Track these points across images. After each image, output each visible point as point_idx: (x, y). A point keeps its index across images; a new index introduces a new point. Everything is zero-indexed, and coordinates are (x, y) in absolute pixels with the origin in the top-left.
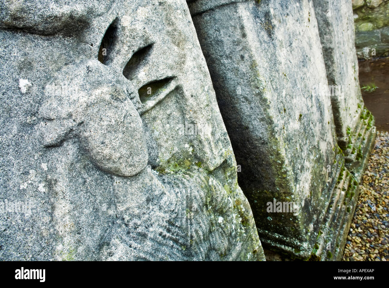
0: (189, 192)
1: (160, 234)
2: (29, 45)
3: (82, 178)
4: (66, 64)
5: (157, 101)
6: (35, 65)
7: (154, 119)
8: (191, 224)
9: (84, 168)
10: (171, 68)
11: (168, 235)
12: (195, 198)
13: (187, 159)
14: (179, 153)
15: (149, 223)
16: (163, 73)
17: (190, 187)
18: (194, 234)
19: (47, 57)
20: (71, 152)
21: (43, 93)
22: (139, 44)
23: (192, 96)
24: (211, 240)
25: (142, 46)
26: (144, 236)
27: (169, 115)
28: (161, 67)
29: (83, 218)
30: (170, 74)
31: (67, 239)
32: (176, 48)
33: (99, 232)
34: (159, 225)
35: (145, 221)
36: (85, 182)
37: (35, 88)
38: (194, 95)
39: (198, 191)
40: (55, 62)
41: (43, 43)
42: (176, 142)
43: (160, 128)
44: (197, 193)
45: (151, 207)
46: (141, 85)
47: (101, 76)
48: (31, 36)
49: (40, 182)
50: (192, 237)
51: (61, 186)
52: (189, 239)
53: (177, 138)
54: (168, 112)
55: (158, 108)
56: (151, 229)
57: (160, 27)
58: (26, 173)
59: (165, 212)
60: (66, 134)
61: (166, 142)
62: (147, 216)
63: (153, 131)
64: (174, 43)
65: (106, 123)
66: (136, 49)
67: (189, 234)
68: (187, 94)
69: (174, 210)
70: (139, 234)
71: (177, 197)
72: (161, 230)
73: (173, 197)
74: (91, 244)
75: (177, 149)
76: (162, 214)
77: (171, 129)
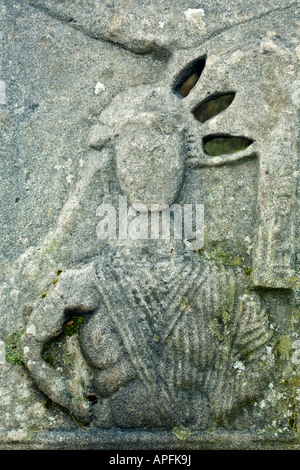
0: (200, 281)
1: (134, 292)
2: (118, 58)
3: (102, 190)
4: (144, 84)
5: (225, 160)
6: (116, 75)
7: (216, 181)
8: (180, 318)
9: (109, 182)
10: (251, 127)
11: (143, 302)
12: (204, 295)
13: (241, 256)
14: (233, 242)
15: (130, 271)
16: (239, 129)
17: (206, 278)
18: (177, 333)
19: (128, 72)
20: (104, 160)
21: (111, 100)
22: (216, 87)
23: (267, 173)
24: (208, 378)
25: (219, 90)
26: (116, 278)
27: (240, 187)
28: (237, 122)
29: (82, 225)
30: (247, 134)
31: (59, 230)
32: (267, 106)
33: (88, 249)
34: (138, 281)
35: (128, 267)
36: (103, 195)
37: (106, 93)
38: (271, 172)
39: (212, 289)
40: (134, 78)
41: (131, 58)
42: (234, 225)
43: (220, 196)
44: (208, 290)
45: (144, 260)
46: (208, 133)
47: (162, 104)
48: (124, 51)
49: (71, 173)
50: (171, 333)
51: (81, 184)
52: (167, 332)
53: (237, 221)
54: (240, 183)
55: (226, 170)
56: (128, 278)
57: (254, 77)
58: (65, 159)
59: (155, 277)
60: (106, 141)
61: (221, 217)
62: (133, 263)
63: (207, 194)
64: (268, 101)
65: (135, 144)
66: (212, 91)
67: (171, 327)
68: (263, 167)
69: (166, 283)
70: (114, 273)
71: (180, 273)
72: (137, 288)
73: (174, 270)
74: (75, 252)
75: (232, 236)
76: (150, 276)
77: (233, 204)
